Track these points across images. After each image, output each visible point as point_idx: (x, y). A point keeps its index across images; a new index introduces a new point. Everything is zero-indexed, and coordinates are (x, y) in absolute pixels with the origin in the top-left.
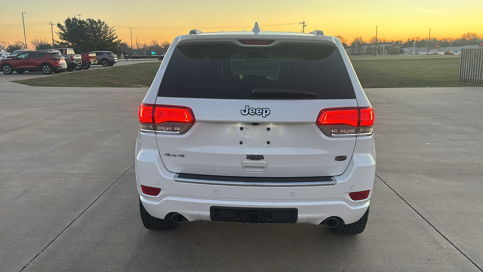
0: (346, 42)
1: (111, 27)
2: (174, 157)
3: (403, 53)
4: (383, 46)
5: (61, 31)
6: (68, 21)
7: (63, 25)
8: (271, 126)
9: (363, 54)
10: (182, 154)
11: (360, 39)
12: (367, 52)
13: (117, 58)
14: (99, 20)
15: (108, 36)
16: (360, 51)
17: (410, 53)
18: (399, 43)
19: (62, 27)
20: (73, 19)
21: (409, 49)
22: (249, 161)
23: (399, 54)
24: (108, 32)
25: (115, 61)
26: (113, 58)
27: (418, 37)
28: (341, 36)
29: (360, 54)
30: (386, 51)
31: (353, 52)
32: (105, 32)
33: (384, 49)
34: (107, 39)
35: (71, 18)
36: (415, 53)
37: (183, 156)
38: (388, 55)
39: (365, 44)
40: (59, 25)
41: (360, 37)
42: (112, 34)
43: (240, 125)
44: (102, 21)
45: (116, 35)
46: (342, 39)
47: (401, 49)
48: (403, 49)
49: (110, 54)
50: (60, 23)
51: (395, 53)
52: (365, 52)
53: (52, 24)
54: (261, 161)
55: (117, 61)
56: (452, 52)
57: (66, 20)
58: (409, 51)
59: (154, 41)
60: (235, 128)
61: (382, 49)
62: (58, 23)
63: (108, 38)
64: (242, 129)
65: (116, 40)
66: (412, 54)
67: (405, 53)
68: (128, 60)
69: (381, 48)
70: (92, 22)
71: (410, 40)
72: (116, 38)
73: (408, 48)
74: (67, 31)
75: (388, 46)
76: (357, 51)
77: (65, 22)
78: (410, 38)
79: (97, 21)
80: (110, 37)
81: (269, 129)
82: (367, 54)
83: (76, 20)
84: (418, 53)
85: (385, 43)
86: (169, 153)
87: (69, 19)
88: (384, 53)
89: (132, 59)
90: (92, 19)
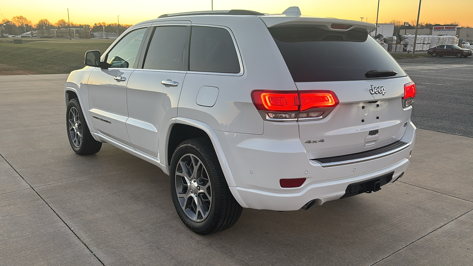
0: (31, 23)
2: (314, 143)
3: (94, 38)
4: (73, 30)
9: (53, 37)
10: (322, 139)
11: (46, 21)
12: (57, 36)
16: (50, 34)
17: (101, 37)
18: (87, 27)
21: (100, 33)
22: (370, 136)
23: (91, 38)
27: (104, 23)
28: (24, 16)
29: (51, 37)
30: (77, 35)
31: (43, 35)
33: (75, 33)
36: (105, 37)
37: (322, 141)
38: (80, 39)
39: (52, 27)
41: (46, 19)
43: (361, 105)
46: (25, 20)
47: (92, 33)
48: (93, 34)
51: (87, 37)
52: (55, 35)
54: (377, 135)
56: (140, 39)
58: (100, 35)
60: (359, 107)
61: (72, 33)
64: (363, 107)
66: (103, 38)
67: (96, 37)
69: (72, 31)
71: (97, 25)
73: (98, 32)
75: (78, 30)
76: (46, 34)
78: (97, 23)
81: (378, 106)
82: (57, 37)
84: (108, 37)
85: (75, 27)
86: (309, 140)
88: (76, 37)
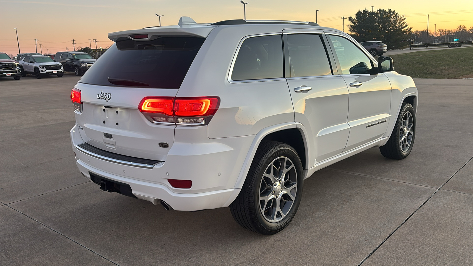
1: (401, 16)
5: (351, 24)
6: (359, 14)
7: (353, 18)
8: (119, 110)
13: (386, 48)
14: (390, 10)
15: (397, 25)
19: (353, 20)
20: (364, 11)
24: (398, 21)
25: (384, 50)
26: (381, 48)
32: (395, 22)
34: (396, 29)
35: (362, 10)
40: (350, 19)
42: (402, 23)
44: (392, 10)
45: (406, 23)
49: (379, 44)
50: (351, 16)
53: (343, 18)
55: (386, 50)
57: (358, 13)
59: (460, 26)
62: (349, 17)
63: (396, 27)
65: (406, 28)
68: (414, 49)
70: (382, 12)
72: (405, 27)
74: (357, 23)
77: (356, 15)
79: (387, 10)
80: (400, 26)
83: (367, 12)
87: (360, 12)
89: (418, 47)
90: (383, 10)
